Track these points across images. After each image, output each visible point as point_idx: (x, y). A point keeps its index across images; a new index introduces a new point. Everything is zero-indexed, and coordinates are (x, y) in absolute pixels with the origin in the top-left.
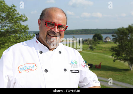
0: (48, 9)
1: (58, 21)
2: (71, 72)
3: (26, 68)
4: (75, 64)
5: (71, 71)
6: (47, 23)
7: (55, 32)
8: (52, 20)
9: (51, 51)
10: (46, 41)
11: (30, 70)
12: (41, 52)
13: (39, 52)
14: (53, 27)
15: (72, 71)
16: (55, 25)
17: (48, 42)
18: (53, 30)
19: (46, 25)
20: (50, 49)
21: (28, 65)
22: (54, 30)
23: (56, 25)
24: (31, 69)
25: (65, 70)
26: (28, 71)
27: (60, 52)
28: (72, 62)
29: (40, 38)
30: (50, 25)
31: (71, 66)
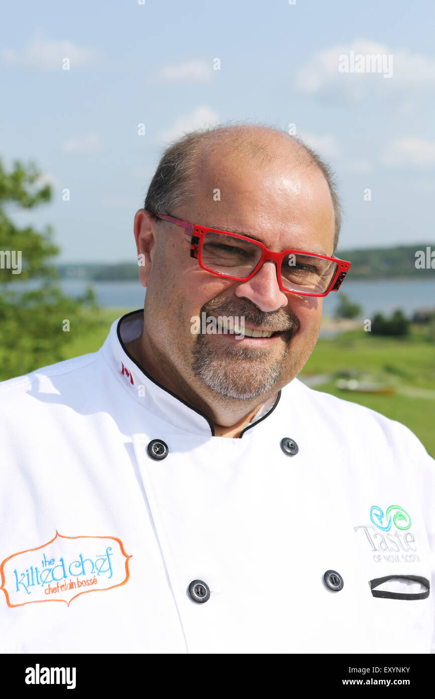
0: (208, 135)
1: (278, 226)
2: (377, 594)
3: (58, 573)
4: (394, 529)
6: (206, 240)
7: (263, 309)
8: (240, 222)
9: (225, 441)
10: (197, 368)
11: (80, 584)
12: (158, 449)
13: (142, 453)
14: (250, 267)
15: (380, 588)
16: (259, 254)
17: (208, 375)
18: (246, 290)
19: (193, 254)
20: (217, 428)
21: (68, 551)
22: (257, 288)
23: (268, 257)
24: (89, 576)
25: (333, 581)
26: (67, 594)
27: (289, 447)
28: (377, 513)
29: (151, 342)
30: (222, 253)
31: (370, 548)
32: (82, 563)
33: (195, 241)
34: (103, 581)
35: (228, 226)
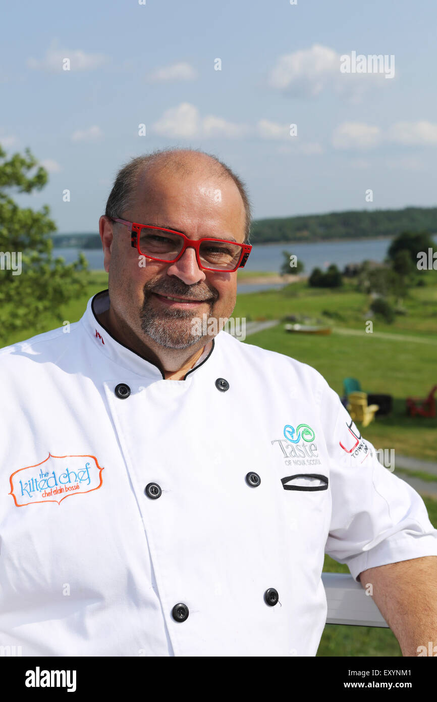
0: (150, 158)
1: (196, 221)
2: (287, 488)
3: (52, 482)
4: (302, 441)
5: (284, 480)
6: (142, 234)
7: (187, 282)
8: (167, 220)
9: (172, 384)
10: (144, 327)
11: (68, 489)
12: (123, 391)
13: (111, 395)
14: (176, 253)
15: (289, 483)
16: (183, 242)
17: (152, 331)
18: (174, 270)
19: (134, 244)
20: (166, 374)
22: (183, 268)
23: (189, 244)
24: (73, 484)
25: (253, 479)
27: (222, 385)
28: (289, 430)
29: (115, 313)
30: (155, 243)
31: (283, 455)
32: (68, 475)
33: (134, 235)
34: (84, 487)
35: (159, 222)
